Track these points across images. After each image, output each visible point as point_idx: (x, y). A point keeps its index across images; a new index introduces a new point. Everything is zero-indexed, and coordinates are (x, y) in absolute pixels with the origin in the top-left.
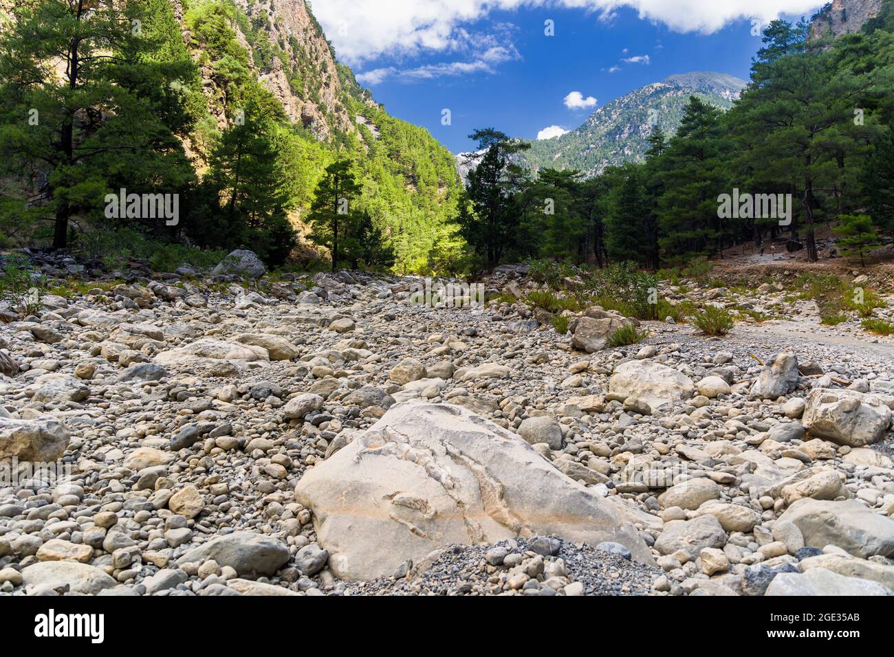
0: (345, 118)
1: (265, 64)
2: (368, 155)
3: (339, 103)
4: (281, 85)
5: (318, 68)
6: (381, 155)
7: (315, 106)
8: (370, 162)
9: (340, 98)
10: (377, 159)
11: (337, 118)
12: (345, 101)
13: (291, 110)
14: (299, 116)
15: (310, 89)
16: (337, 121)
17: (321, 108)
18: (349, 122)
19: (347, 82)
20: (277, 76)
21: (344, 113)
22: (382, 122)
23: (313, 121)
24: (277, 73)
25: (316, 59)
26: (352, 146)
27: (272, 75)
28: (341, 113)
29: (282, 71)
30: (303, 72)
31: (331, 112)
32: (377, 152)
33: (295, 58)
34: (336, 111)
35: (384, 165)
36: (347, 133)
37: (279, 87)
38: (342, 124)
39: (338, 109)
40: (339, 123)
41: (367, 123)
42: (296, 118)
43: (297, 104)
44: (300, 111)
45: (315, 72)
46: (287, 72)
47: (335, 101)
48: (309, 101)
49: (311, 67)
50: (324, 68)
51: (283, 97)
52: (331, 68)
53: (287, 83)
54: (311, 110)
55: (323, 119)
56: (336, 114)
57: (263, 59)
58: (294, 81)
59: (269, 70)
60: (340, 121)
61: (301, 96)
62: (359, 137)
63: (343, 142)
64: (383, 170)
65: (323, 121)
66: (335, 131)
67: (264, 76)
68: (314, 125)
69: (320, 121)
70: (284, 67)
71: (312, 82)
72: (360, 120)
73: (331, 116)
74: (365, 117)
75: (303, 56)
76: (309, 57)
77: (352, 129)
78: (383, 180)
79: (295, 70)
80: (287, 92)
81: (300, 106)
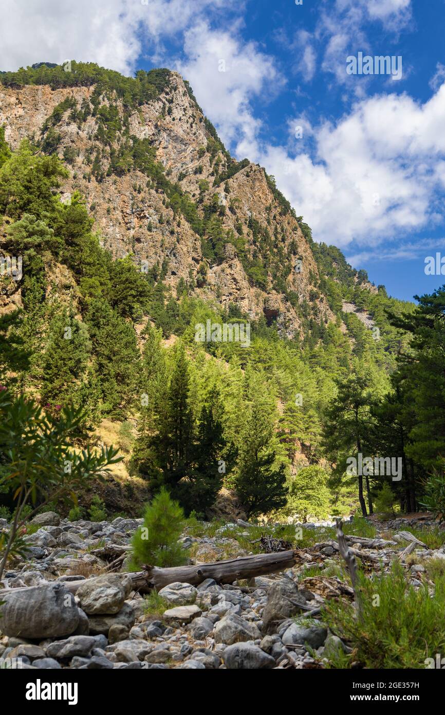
0: (323, 307)
1: (216, 254)
2: (354, 351)
3: (315, 289)
4: (235, 276)
5: (286, 251)
6: (371, 349)
7: (281, 296)
8: (357, 359)
9: (315, 284)
10: (368, 355)
11: (313, 309)
12: (323, 286)
13: (250, 305)
14: (260, 310)
15: (275, 276)
16: (312, 312)
17: (290, 298)
18: (329, 311)
19: (334, 265)
20: (230, 266)
21: (322, 301)
22: (376, 306)
23: (279, 315)
24: (230, 262)
25: (283, 240)
26: (333, 342)
27: (224, 265)
28: (317, 302)
29: (236, 260)
30: (265, 257)
31: (305, 301)
32: (367, 346)
33: (254, 242)
34: (312, 299)
35: (377, 361)
36: (326, 326)
37: (234, 279)
38: (320, 315)
39: (313, 297)
40: (315, 314)
41: (357, 311)
42: (257, 314)
43: (257, 296)
44: (262, 305)
45: (281, 255)
46: (244, 260)
47: (310, 288)
48: (274, 292)
49: (275, 250)
50: (294, 249)
51: (239, 290)
52: (302, 248)
53: (243, 273)
54: (276, 300)
55: (292, 311)
56: (311, 303)
57: (214, 248)
58: (253, 270)
59: (220, 260)
60: (316, 312)
61: (263, 287)
62: (343, 329)
63: (322, 338)
64: (374, 368)
65: (292, 314)
66: (311, 326)
67: (215, 268)
68: (280, 319)
69: (288, 314)
70: (241, 254)
71: (277, 268)
72: (348, 308)
73: (304, 306)
74: (355, 303)
75: (266, 238)
76: (273, 238)
77: (333, 319)
78: (375, 381)
79: (255, 256)
80: (244, 284)
81: (261, 299)
